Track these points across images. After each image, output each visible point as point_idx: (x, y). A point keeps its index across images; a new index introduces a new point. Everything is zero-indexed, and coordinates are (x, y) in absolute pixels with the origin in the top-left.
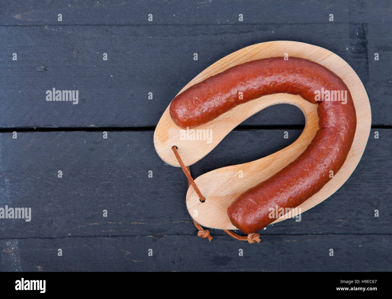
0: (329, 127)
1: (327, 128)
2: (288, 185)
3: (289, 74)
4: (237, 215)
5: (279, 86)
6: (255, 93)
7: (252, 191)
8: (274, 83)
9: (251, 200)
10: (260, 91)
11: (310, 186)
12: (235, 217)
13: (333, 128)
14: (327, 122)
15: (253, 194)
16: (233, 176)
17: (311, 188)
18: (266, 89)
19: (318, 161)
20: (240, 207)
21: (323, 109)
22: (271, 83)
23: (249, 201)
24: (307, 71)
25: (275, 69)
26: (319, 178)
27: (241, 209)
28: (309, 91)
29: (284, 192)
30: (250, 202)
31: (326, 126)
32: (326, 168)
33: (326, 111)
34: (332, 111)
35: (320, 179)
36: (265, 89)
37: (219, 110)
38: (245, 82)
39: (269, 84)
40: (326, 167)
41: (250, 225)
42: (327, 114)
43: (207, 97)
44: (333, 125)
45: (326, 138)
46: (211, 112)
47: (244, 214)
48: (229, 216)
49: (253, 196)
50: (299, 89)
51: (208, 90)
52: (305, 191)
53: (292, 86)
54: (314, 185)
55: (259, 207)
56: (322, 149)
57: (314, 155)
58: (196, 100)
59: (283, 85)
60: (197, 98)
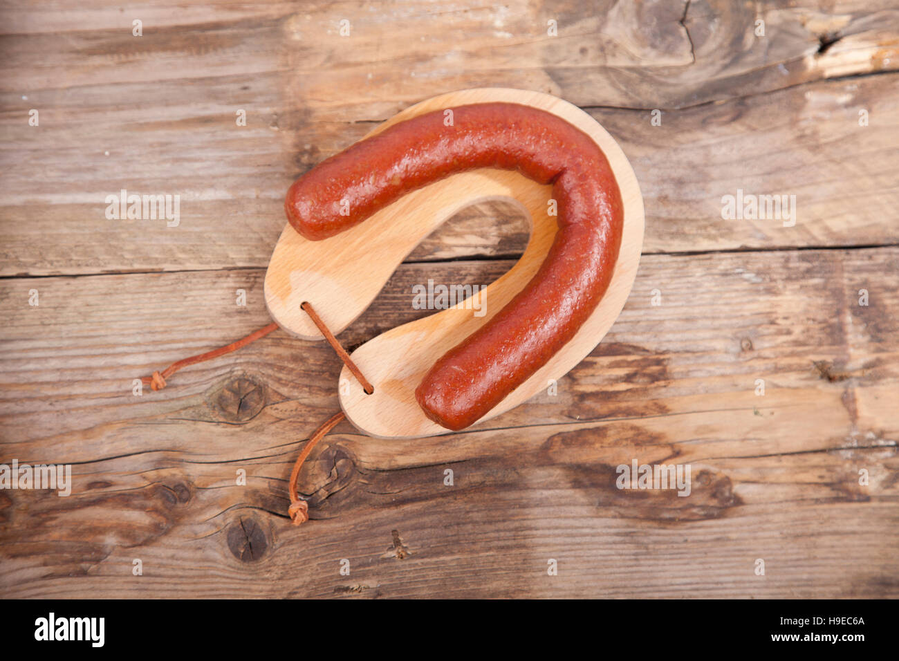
0: (576, 220)
1: (572, 224)
2: (517, 333)
3: (496, 131)
4: (434, 397)
5: (479, 154)
6: (438, 168)
7: (454, 354)
8: (470, 149)
9: (456, 367)
10: (446, 165)
11: (556, 330)
12: (430, 401)
13: (584, 221)
14: (572, 213)
15: (457, 356)
16: (417, 340)
17: (558, 332)
18: (458, 160)
19: (565, 282)
20: (438, 382)
21: (563, 190)
22: (465, 150)
23: (452, 369)
24: (528, 124)
25: (472, 124)
26: (572, 312)
27: (439, 386)
28: (535, 159)
29: (513, 344)
30: (455, 371)
31: (571, 221)
32: (580, 294)
33: (568, 194)
34: (579, 191)
35: (572, 315)
36: (455, 161)
37: (375, 202)
38: (419, 150)
39: (462, 150)
40: (580, 292)
41: (460, 412)
42: (570, 199)
43: (352, 178)
44: (584, 216)
45: (573, 241)
46: (359, 205)
47: (446, 394)
48: (420, 403)
49: (458, 360)
50: (515, 157)
51: (354, 165)
52: (550, 339)
53: (502, 152)
54: (564, 326)
55: (472, 378)
56: (570, 261)
57: (556, 273)
58: (333, 184)
59: (486, 152)
60: (334, 180)
